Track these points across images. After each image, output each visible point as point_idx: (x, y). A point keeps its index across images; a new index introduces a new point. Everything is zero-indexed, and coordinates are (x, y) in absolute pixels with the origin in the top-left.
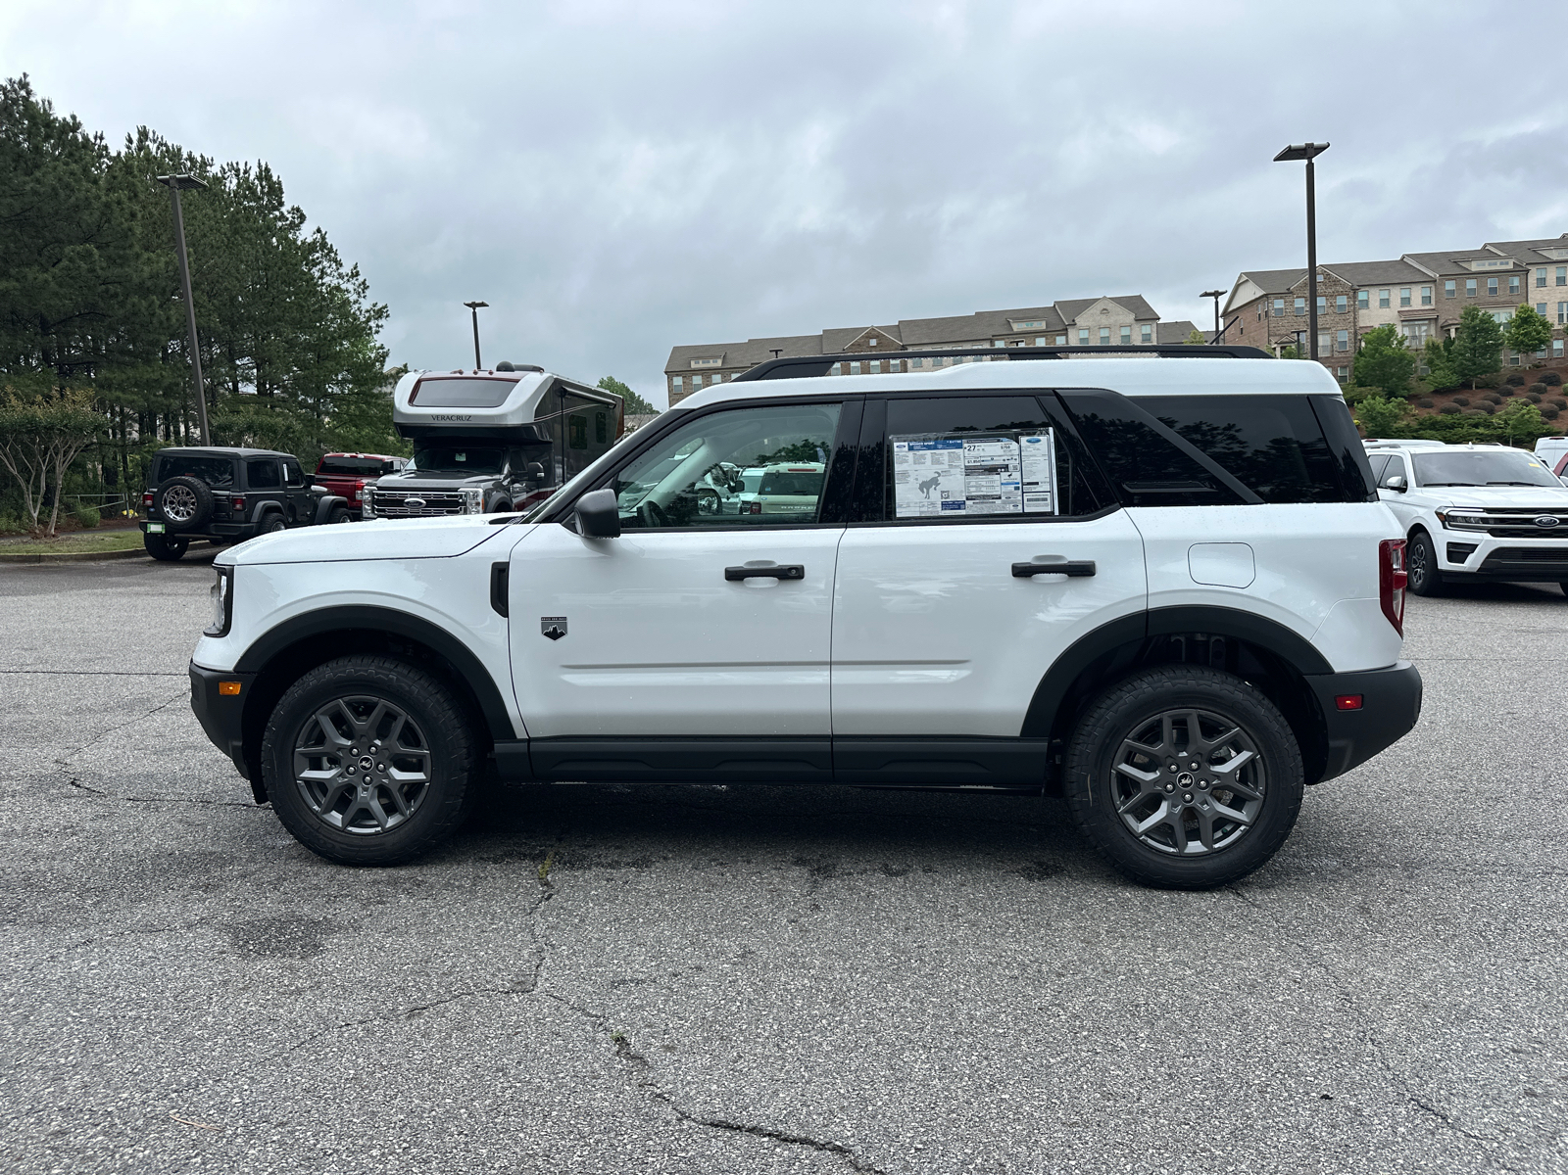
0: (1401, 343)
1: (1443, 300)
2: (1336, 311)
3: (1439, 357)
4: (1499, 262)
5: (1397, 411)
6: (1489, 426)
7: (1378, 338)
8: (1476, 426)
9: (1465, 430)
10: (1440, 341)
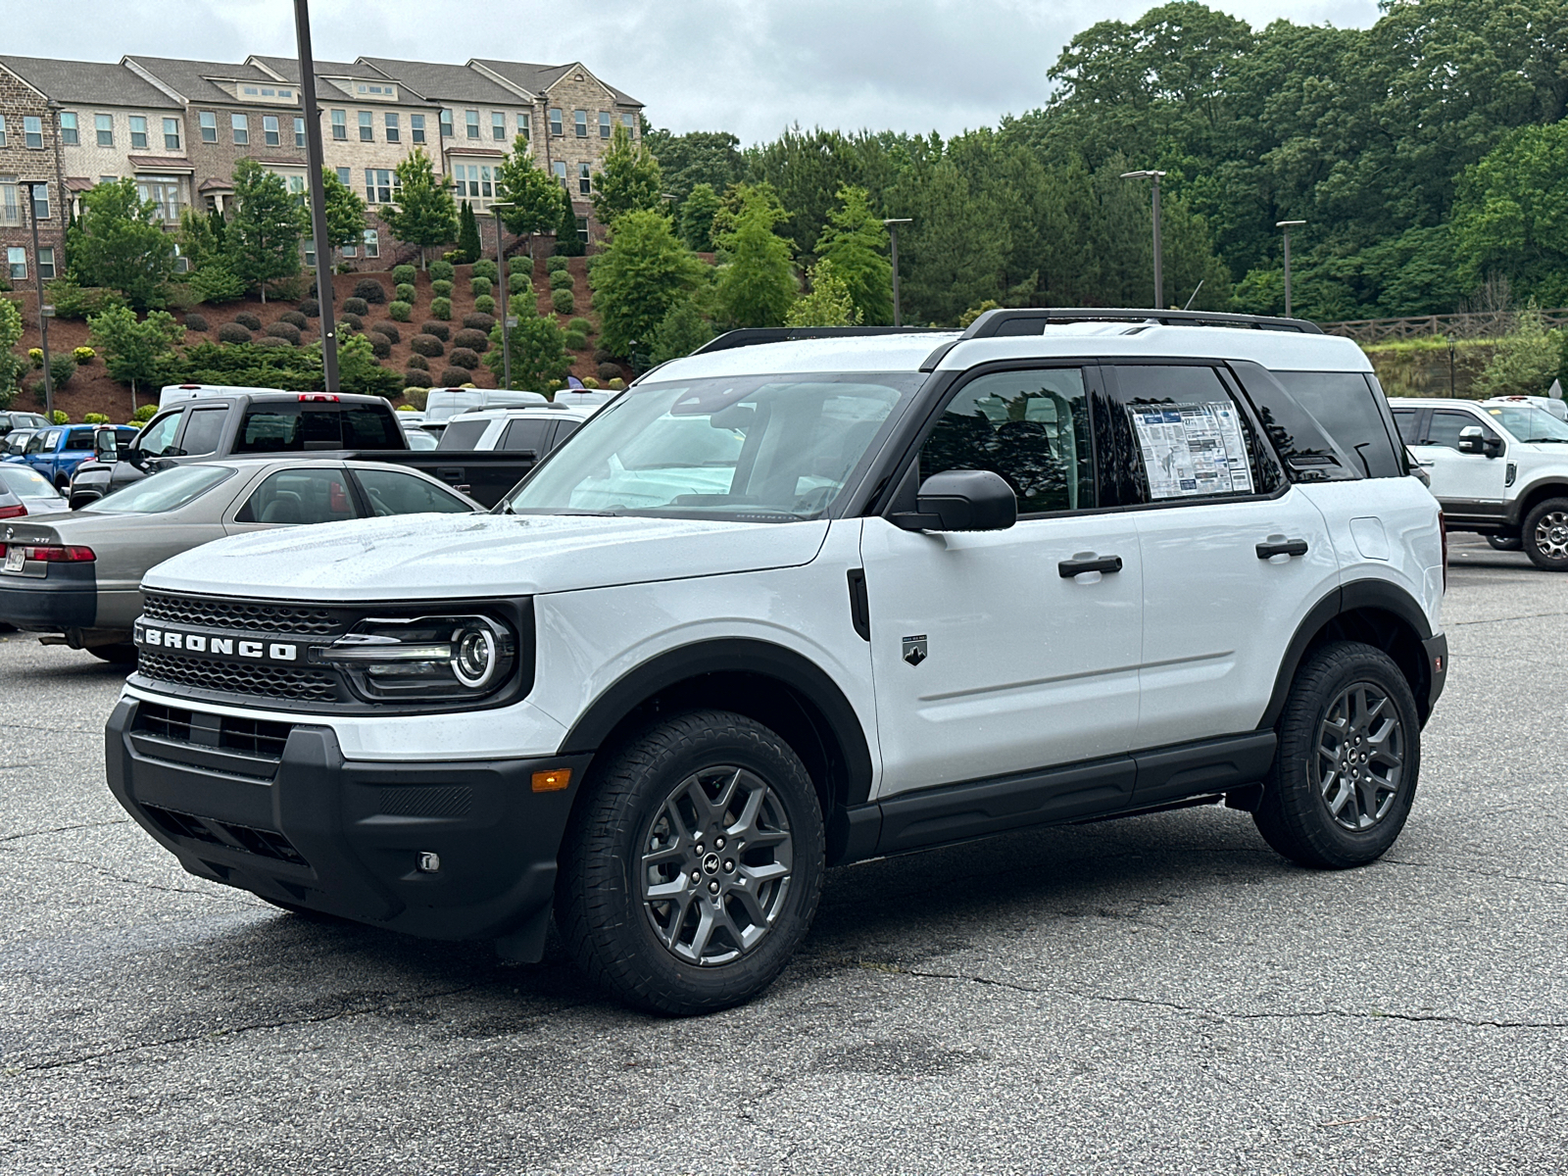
0: (146, 214)
1: (200, 145)
2: (25, 143)
3: (206, 243)
4: (276, 90)
5: (160, 334)
6: (298, 366)
7: (109, 202)
8: (279, 364)
9: (265, 371)
10: (203, 216)
